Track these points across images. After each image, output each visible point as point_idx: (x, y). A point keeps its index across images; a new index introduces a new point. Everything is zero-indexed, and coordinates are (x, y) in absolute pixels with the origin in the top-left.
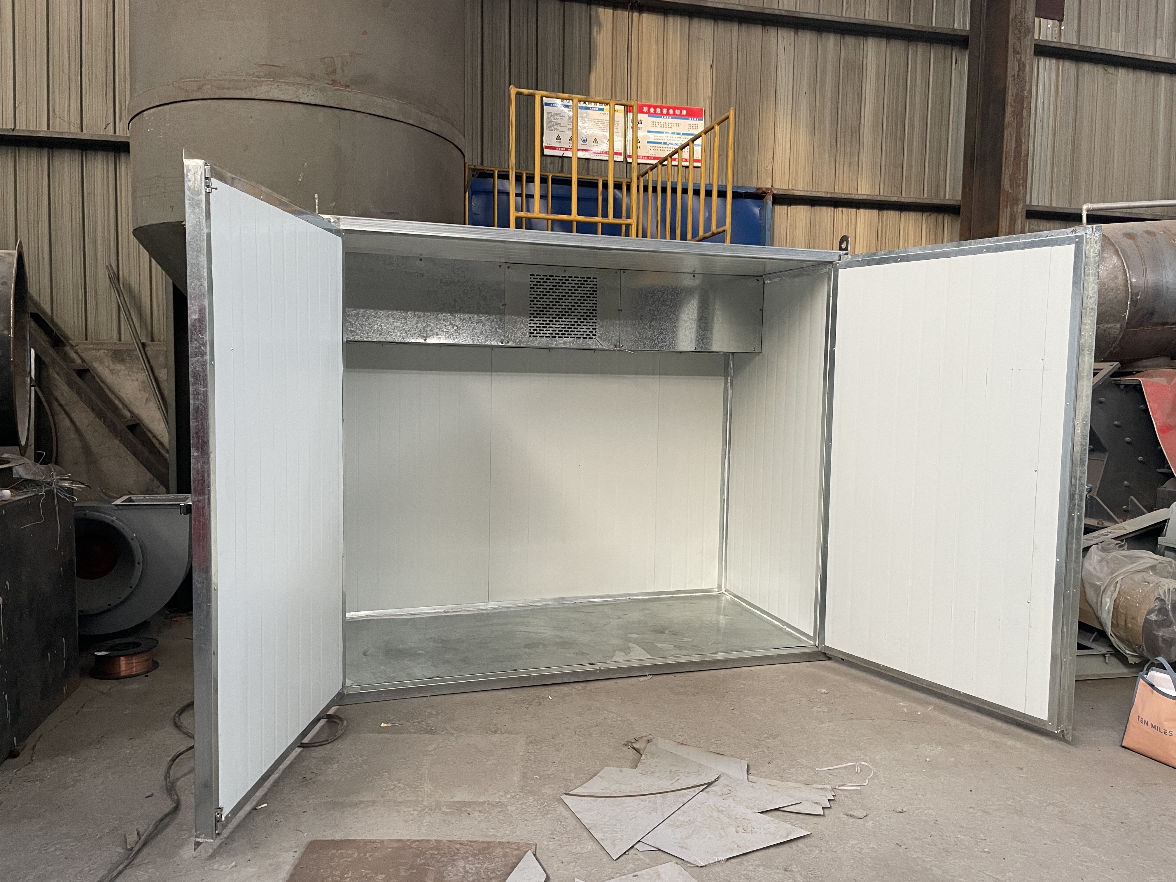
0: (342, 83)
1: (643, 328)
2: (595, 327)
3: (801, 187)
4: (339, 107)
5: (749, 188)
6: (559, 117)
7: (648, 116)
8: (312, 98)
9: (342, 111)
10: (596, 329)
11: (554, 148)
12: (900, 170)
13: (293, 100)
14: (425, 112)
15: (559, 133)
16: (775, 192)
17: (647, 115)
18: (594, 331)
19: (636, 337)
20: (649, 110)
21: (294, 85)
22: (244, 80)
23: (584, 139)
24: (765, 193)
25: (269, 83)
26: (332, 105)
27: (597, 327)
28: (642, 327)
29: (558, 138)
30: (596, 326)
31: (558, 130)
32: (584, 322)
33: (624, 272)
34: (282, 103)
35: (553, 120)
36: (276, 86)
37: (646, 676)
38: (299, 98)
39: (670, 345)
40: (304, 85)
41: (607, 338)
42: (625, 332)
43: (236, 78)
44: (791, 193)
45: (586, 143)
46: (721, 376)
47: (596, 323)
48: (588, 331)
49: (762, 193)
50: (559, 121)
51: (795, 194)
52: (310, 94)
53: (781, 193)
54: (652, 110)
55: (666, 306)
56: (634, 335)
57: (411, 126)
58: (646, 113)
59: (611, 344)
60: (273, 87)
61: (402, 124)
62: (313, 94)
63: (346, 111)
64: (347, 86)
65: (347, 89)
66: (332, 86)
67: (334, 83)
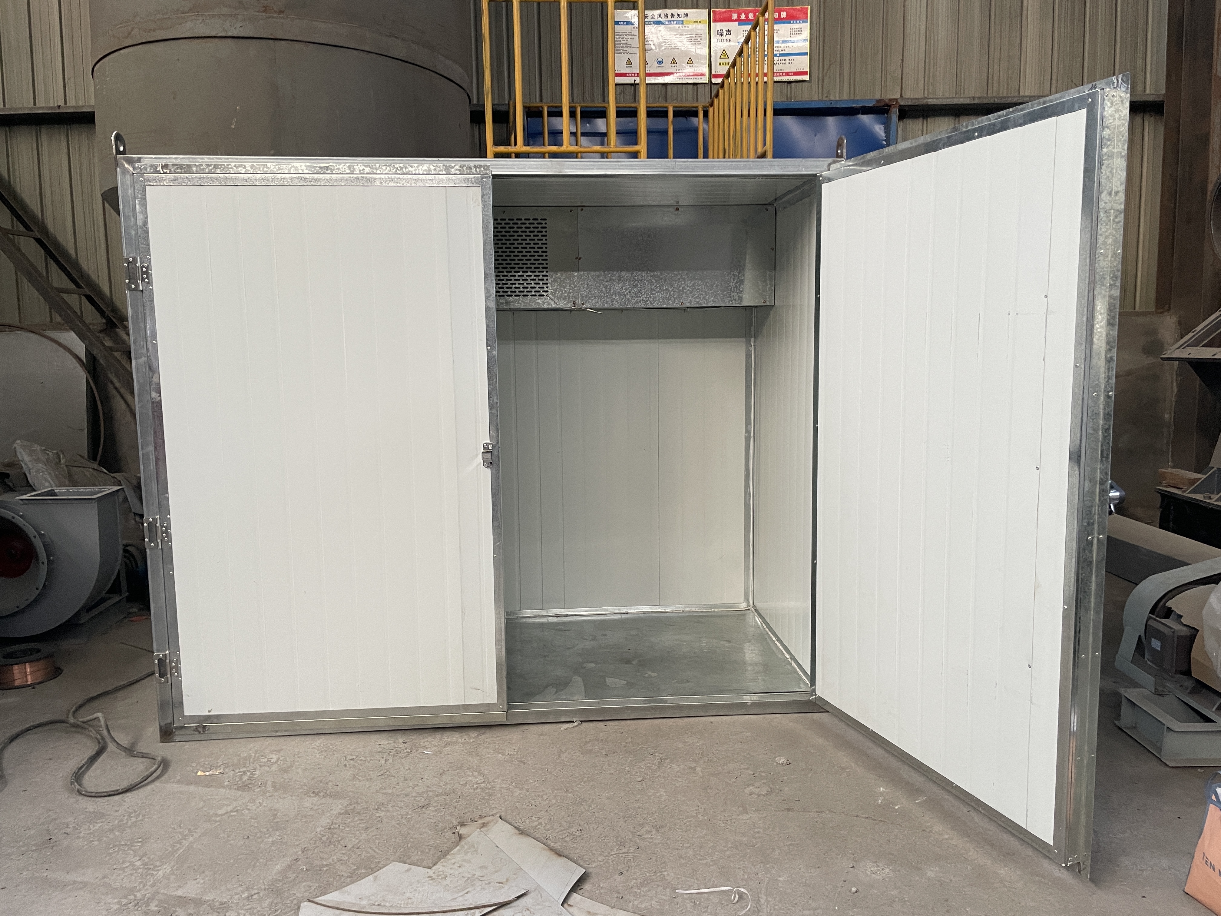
0: (275, 8)
1: (611, 280)
2: (546, 282)
3: (941, 94)
4: (272, 37)
5: (867, 101)
6: (630, 37)
7: (739, 25)
8: (241, 29)
9: (277, 42)
10: (547, 284)
11: (624, 75)
12: (1080, 60)
13: (220, 35)
14: (387, 36)
15: (629, 56)
16: (902, 104)
17: (737, 23)
18: (545, 286)
19: (601, 291)
20: (739, 17)
21: (220, 17)
22: (169, 18)
23: (660, 60)
24: (889, 106)
25: (193, 18)
26: (265, 36)
27: (550, 281)
28: (608, 279)
29: (629, 62)
30: (547, 280)
31: (627, 53)
32: (531, 276)
33: (582, 210)
34: (208, 40)
35: (622, 42)
36: (201, 21)
37: (573, 722)
38: (227, 31)
39: (647, 301)
40: (231, 15)
41: (562, 294)
42: (586, 286)
43: (161, 16)
44: (924, 102)
45: (662, 65)
46: (743, 337)
47: (547, 276)
48: (537, 286)
49: (884, 106)
50: (630, 42)
51: (929, 103)
52: (238, 25)
53: (910, 103)
54: (743, 17)
55: (641, 249)
56: (598, 290)
57: (367, 53)
58: (735, 21)
59: (568, 303)
60: (198, 22)
61: (355, 51)
62: (241, 25)
63: (283, 42)
64: (281, 12)
65: (281, 15)
66: (264, 14)
67: (266, 9)
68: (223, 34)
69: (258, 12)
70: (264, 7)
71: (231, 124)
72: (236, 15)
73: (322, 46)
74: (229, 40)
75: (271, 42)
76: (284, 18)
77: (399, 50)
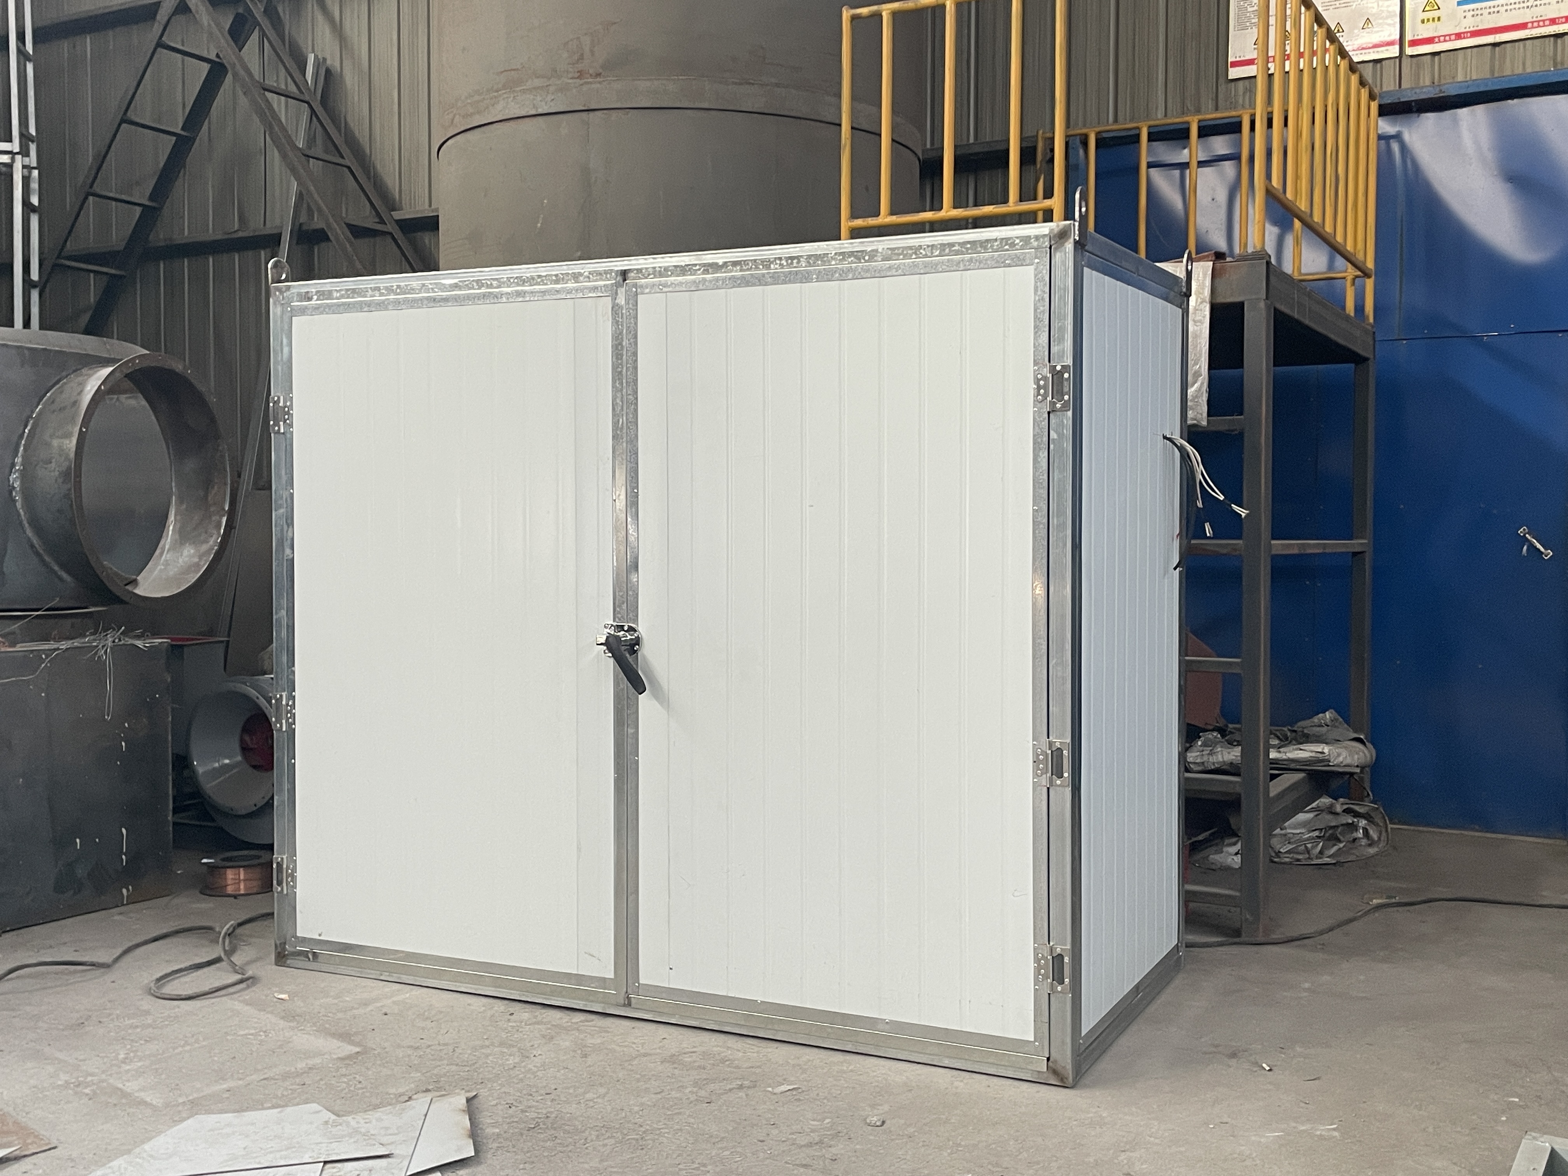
0: (591, 71)
4: (586, 108)
8: (552, 104)
9: (591, 114)
13: (530, 113)
14: (736, 83)
21: (531, 91)
22: (484, 99)
25: (505, 96)
26: (577, 109)
35: (1250, 9)
36: (512, 99)
38: (537, 108)
40: (542, 88)
43: (477, 98)
52: (549, 99)
60: (510, 100)
62: (552, 98)
63: (597, 113)
64: (598, 75)
65: (598, 79)
66: (578, 80)
67: (581, 74)
68: (533, 112)
69: (571, 78)
70: (578, 72)
71: (538, 222)
72: (547, 86)
73: (647, 110)
74: (540, 119)
75: (584, 114)
76: (600, 83)
77: (753, 98)
